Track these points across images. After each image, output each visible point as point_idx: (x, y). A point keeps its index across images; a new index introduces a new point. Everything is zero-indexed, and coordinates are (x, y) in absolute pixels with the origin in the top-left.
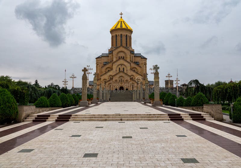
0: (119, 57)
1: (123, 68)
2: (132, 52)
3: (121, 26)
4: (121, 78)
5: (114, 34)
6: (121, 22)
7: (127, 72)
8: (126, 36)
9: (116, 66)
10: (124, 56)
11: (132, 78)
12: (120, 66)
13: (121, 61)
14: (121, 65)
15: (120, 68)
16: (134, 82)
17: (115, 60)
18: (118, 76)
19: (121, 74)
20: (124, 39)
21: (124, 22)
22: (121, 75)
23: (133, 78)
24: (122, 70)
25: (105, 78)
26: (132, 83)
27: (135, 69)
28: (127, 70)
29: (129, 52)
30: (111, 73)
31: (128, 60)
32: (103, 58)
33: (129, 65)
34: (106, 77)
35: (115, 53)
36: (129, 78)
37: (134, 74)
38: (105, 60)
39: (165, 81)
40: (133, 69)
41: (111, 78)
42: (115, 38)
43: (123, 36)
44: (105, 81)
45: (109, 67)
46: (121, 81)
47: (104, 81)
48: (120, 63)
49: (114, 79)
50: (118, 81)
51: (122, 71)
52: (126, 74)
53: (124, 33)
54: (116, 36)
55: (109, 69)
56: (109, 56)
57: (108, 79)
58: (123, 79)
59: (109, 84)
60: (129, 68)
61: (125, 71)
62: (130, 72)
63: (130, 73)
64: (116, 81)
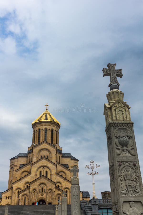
0: (41, 156)
1: (46, 172)
2: (59, 151)
3: (46, 118)
4: (42, 185)
5: (37, 128)
6: (46, 114)
7: (51, 178)
8: (52, 130)
9: (36, 168)
10: (48, 155)
11: (58, 186)
12: (41, 169)
13: (44, 162)
14: (44, 167)
15: (41, 172)
16: (60, 192)
17: (35, 160)
18: (37, 183)
19: (43, 180)
20: (49, 134)
21: (49, 114)
22: (41, 182)
23: (60, 186)
24: (44, 173)
25: (20, 187)
26: (59, 194)
27: (63, 174)
28: (51, 175)
29: (54, 149)
30: (28, 179)
31: (54, 160)
32: (19, 159)
33: (54, 167)
34: (21, 185)
35: (36, 150)
36: (54, 186)
37: (61, 180)
38: (23, 161)
39: (102, 192)
40: (60, 174)
41: (27, 186)
42: (38, 133)
43: (48, 130)
44: (19, 191)
45: (26, 170)
46: (41, 191)
47: (17, 190)
48: (42, 165)
49: (31, 188)
50: (38, 190)
51: (45, 175)
52: (50, 180)
53: (49, 127)
54: (39, 130)
55: (26, 173)
56: (28, 156)
57: (23, 189)
58: (44, 188)
59: (23, 196)
60: (54, 172)
61: (49, 176)
62: (55, 177)
63: (56, 179)
64: (35, 190)
